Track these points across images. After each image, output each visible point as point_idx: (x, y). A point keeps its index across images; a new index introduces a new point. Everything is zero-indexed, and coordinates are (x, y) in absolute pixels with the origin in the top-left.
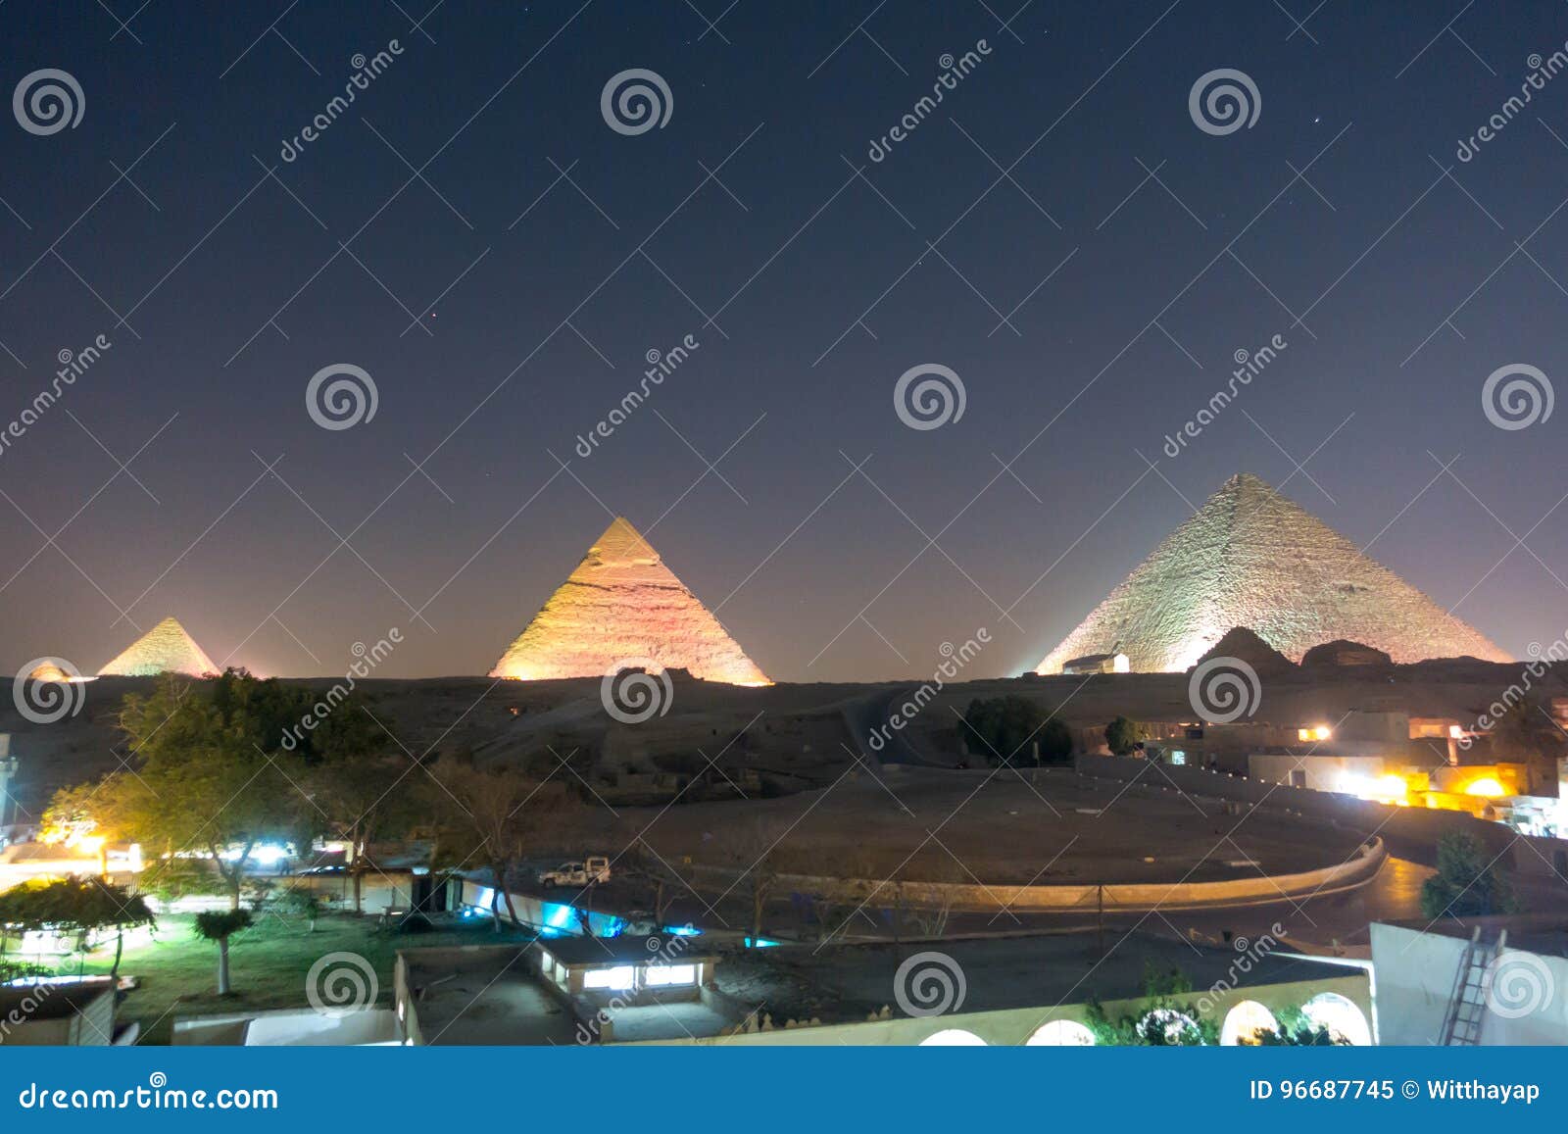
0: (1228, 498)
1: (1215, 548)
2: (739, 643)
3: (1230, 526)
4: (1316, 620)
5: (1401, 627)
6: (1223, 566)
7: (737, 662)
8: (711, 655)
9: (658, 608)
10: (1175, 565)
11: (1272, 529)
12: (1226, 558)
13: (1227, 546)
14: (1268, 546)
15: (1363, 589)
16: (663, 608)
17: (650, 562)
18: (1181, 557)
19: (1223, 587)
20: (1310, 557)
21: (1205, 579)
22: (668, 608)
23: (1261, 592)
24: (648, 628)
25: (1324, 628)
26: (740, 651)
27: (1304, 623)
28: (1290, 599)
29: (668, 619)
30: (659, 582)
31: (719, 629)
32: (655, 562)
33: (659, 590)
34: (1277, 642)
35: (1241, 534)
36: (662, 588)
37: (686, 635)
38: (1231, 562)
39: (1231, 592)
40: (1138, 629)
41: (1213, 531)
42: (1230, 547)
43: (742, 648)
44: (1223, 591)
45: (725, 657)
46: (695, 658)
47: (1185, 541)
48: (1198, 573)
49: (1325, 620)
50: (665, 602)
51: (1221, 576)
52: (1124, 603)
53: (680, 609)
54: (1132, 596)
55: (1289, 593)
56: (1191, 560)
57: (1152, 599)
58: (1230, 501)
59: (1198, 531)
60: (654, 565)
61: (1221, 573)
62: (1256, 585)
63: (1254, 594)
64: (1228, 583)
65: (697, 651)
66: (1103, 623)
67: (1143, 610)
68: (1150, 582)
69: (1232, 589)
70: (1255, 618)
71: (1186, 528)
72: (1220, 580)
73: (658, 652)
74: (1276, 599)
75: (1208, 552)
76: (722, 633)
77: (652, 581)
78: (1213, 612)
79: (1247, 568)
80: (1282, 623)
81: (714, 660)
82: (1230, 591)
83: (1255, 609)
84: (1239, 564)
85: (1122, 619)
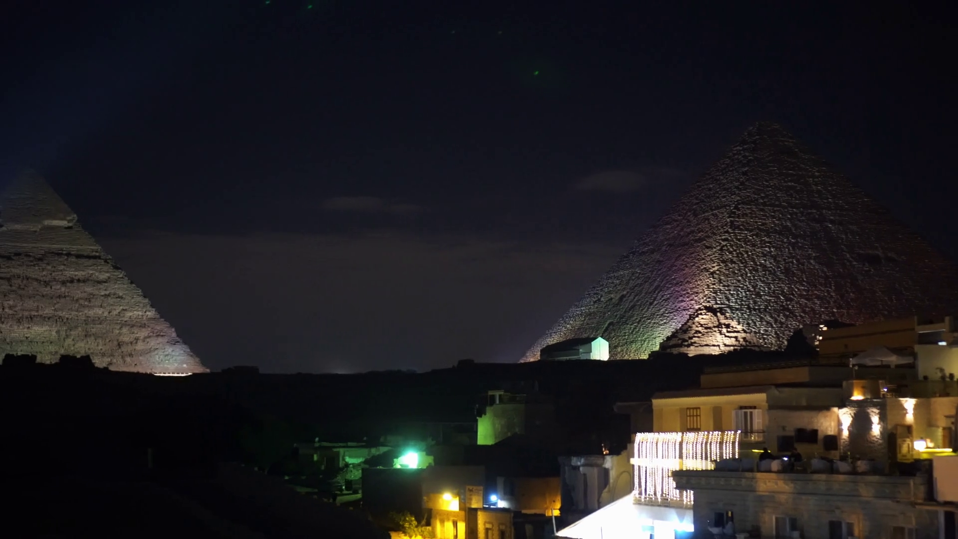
0: (744, 150)
1: (723, 210)
2: (172, 325)
3: (742, 183)
4: (832, 297)
6: (727, 232)
7: (169, 350)
8: (137, 339)
9: (72, 281)
10: (682, 230)
11: (792, 188)
12: (733, 222)
13: (736, 208)
14: (784, 207)
15: (893, 260)
16: (79, 281)
17: (64, 223)
18: (688, 221)
19: (725, 257)
20: (832, 222)
21: (707, 247)
22: (84, 281)
23: (769, 263)
24: (56, 306)
26: (174, 335)
27: (816, 301)
28: (803, 271)
29: (84, 295)
30: (74, 249)
31: (148, 307)
32: (70, 224)
33: (73, 259)
34: (781, 323)
35: (754, 193)
36: (78, 256)
37: (106, 314)
38: (738, 227)
41: (725, 189)
42: (739, 210)
43: (176, 331)
44: (723, 262)
45: (153, 343)
46: (116, 343)
47: (695, 201)
49: (842, 297)
50: (80, 274)
51: (724, 243)
52: (623, 276)
53: (100, 282)
54: (632, 267)
55: (803, 265)
56: (698, 224)
57: (652, 272)
58: (747, 154)
59: (710, 189)
60: (70, 228)
61: (725, 240)
62: (765, 255)
63: (761, 265)
64: (731, 253)
65: (120, 334)
66: (599, 300)
67: (641, 285)
68: (652, 251)
69: (735, 259)
70: (758, 295)
71: (699, 187)
72: (721, 250)
73: (67, 336)
74: (786, 272)
75: (715, 215)
76: (151, 313)
77: (65, 247)
79: (756, 235)
80: (791, 300)
81: (140, 346)
82: (732, 262)
83: (760, 283)
84: (747, 230)
85: (619, 296)
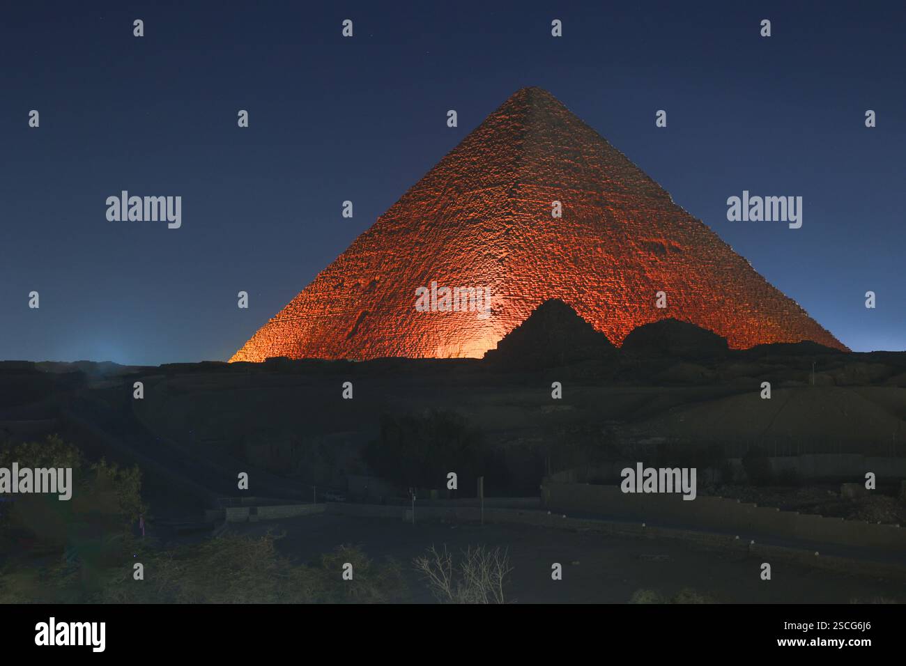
0: (513, 119)
1: (499, 188)
4: (622, 289)
5: (718, 301)
6: (510, 213)
10: (444, 208)
11: (569, 166)
12: (514, 203)
13: (515, 186)
15: (677, 250)
18: (451, 198)
19: (512, 242)
20: (613, 205)
21: (485, 230)
23: (557, 250)
25: (632, 301)
27: (608, 294)
28: (591, 260)
35: (532, 171)
38: (521, 209)
39: (522, 249)
40: (393, 296)
41: (495, 164)
42: (518, 188)
44: (511, 247)
47: (455, 175)
48: (474, 221)
49: (633, 290)
52: (370, 258)
54: (381, 248)
55: (590, 253)
56: (466, 203)
57: (411, 255)
59: (474, 163)
61: (509, 223)
62: (551, 242)
63: (549, 252)
64: (517, 237)
66: (341, 285)
67: (399, 269)
68: (407, 231)
69: (522, 245)
71: (457, 158)
72: (507, 233)
74: (575, 260)
75: (489, 194)
78: (499, 276)
79: (541, 218)
80: (584, 292)
82: (520, 248)
83: (550, 273)
84: (530, 212)
85: (368, 281)
